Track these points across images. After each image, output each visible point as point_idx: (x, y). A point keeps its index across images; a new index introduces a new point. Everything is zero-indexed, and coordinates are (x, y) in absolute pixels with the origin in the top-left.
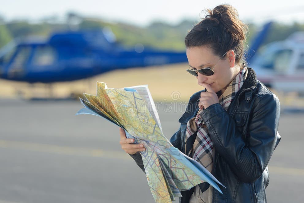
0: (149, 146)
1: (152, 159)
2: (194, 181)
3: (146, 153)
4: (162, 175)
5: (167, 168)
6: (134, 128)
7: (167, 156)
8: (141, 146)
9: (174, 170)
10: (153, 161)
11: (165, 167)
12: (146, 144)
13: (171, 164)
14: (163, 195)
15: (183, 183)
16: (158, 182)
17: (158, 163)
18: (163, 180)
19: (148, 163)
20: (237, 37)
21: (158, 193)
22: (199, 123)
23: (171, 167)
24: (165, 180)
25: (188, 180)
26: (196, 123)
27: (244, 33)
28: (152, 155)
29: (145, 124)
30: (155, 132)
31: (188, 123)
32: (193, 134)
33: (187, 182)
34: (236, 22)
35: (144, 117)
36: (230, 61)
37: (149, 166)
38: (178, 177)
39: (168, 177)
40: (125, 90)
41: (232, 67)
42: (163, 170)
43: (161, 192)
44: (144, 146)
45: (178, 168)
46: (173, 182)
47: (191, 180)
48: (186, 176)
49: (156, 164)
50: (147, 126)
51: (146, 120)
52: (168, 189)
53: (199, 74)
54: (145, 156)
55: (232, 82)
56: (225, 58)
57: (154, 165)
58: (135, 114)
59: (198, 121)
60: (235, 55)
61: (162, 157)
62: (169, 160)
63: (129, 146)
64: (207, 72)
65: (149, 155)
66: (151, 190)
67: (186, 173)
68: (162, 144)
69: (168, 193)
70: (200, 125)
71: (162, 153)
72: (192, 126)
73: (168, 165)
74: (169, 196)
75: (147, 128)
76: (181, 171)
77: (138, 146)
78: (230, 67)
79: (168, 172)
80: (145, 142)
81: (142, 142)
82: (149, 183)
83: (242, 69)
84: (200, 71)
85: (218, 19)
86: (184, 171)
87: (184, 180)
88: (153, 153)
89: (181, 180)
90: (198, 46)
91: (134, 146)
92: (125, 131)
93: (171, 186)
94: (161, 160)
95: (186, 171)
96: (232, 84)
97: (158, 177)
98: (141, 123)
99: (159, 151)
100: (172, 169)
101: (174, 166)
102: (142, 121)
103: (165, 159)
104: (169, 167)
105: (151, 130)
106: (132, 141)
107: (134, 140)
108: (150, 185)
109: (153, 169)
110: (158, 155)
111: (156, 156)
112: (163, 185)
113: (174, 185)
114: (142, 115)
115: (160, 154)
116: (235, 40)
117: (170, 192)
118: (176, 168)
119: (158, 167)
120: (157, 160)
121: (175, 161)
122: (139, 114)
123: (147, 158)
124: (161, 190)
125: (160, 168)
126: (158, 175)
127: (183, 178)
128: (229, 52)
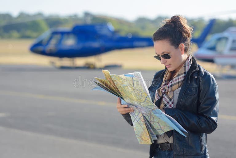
0: (137, 109)
1: (138, 116)
2: (165, 129)
3: (134, 113)
4: (145, 127)
5: (148, 122)
6: (130, 98)
7: (148, 115)
8: (132, 109)
9: (152, 123)
10: (139, 118)
11: (147, 122)
12: (135, 108)
13: (150, 120)
14: (145, 139)
15: (158, 131)
16: (142, 131)
17: (142, 119)
18: (146, 130)
19: (135, 119)
20: (186, 35)
21: (141, 138)
22: (163, 91)
23: (151, 122)
24: (147, 129)
25: (161, 129)
26: (162, 92)
27: (190, 33)
28: (138, 114)
29: (139, 96)
30: (146, 100)
31: (157, 91)
32: (159, 98)
33: (160, 130)
34: (185, 26)
35: (139, 92)
36: (181, 51)
37: (136, 121)
38: (155, 128)
39: (149, 128)
40: (125, 75)
41: (183, 54)
42: (146, 124)
43: (144, 137)
44: (133, 109)
45: (155, 122)
46: (152, 131)
47: (162, 129)
48: (160, 126)
49: (141, 120)
50: (141, 97)
51: (140, 93)
52: (150, 135)
53: (161, 58)
54: (133, 115)
55: (183, 65)
56: (178, 48)
57: (140, 120)
58: (132, 90)
59: (163, 90)
60: (184, 47)
61: (145, 115)
62: (150, 117)
63: (123, 109)
64: (167, 56)
65: (136, 114)
66: (137, 136)
67: (160, 124)
68: (150, 108)
69: (149, 138)
70: (164, 92)
71: (145, 113)
72: (159, 93)
73: (148, 120)
74: (150, 140)
75: (141, 98)
76: (157, 123)
77: (129, 109)
78: (181, 54)
79: (149, 125)
80: (134, 107)
81: (133, 107)
82: (135, 132)
83: (188, 57)
84: (162, 56)
85: (174, 24)
86: (158, 124)
87: (159, 129)
88: (139, 113)
89: (157, 129)
90: (161, 39)
91: (127, 109)
92: (120, 100)
93: (151, 133)
94: (144, 117)
95: (160, 123)
96: (183, 66)
97: (142, 128)
98: (136, 96)
99: (143, 112)
100: (151, 123)
101: (153, 121)
102: (137, 94)
103: (147, 116)
104: (150, 121)
105: (143, 99)
106: (126, 106)
107: (127, 105)
108: (136, 133)
109: (139, 123)
110: (142, 114)
111: (141, 115)
112: (146, 133)
113: (152, 133)
114: (137, 91)
115: (144, 114)
116: (185, 37)
117: (150, 138)
118: (154, 122)
119: (143, 122)
120: (142, 117)
121: (153, 118)
122: (135, 90)
123: (134, 116)
124: (144, 136)
125: (144, 122)
126: (142, 127)
127: (158, 128)
128: (180, 45)
